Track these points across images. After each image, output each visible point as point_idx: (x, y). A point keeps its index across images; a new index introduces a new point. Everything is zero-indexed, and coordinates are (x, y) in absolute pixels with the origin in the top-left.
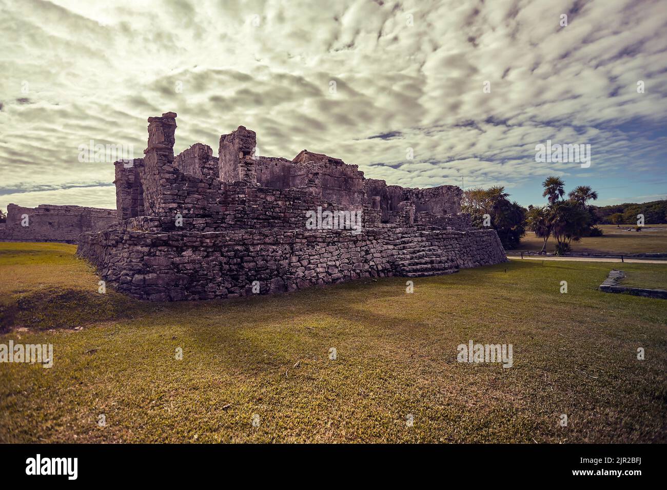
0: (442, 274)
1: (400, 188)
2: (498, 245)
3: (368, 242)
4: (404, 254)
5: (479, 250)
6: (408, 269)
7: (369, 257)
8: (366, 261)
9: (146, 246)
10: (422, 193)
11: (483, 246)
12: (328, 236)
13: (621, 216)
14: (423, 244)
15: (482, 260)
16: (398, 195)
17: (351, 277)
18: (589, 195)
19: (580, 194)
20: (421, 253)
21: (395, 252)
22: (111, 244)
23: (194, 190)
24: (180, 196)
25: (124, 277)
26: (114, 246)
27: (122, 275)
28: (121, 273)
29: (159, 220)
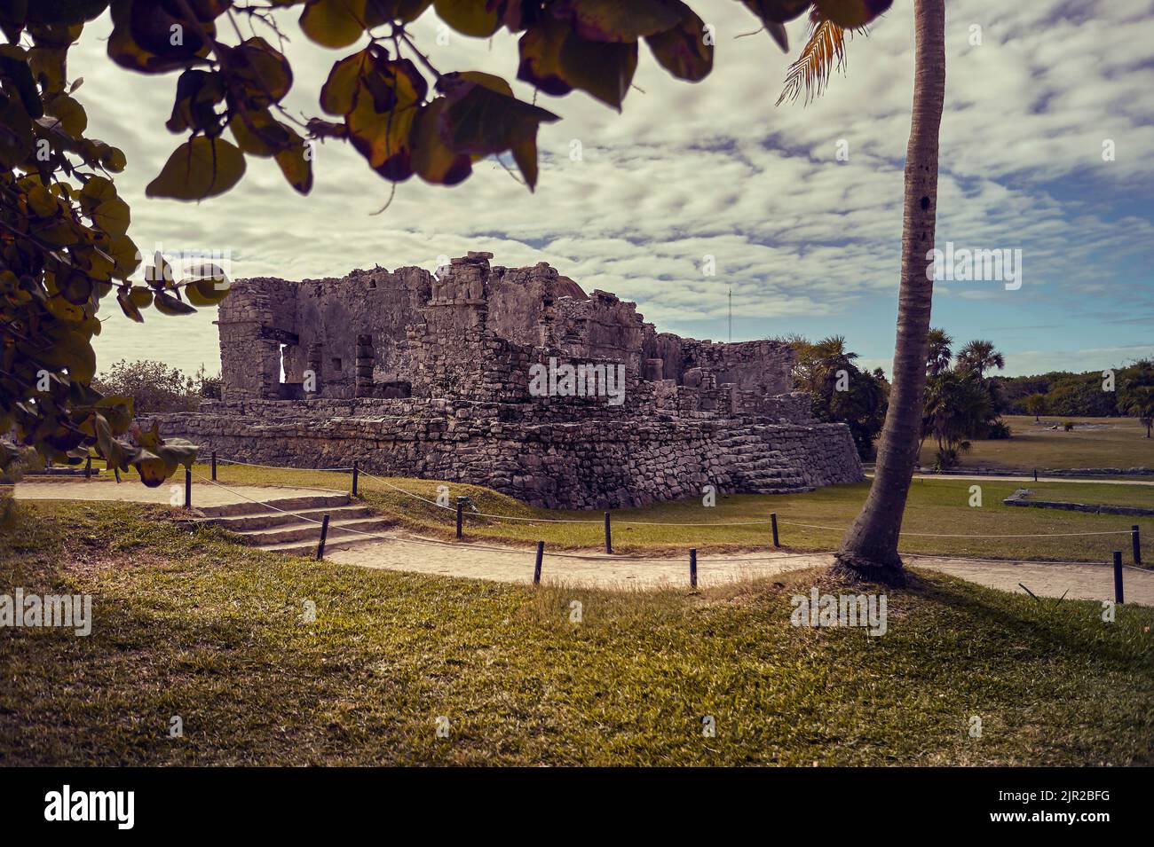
0: (798, 492)
1: (677, 338)
2: (852, 451)
3: (703, 442)
4: (743, 460)
5: (828, 458)
6: (757, 483)
7: (706, 463)
8: (704, 470)
9: (519, 441)
10: (720, 351)
11: (834, 453)
12: (661, 431)
13: (1041, 399)
14: (760, 445)
15: (833, 475)
16: (673, 351)
17: (690, 491)
18: (990, 360)
19: (976, 355)
20: (764, 460)
21: (733, 458)
22: (459, 438)
23: (516, 363)
24: (505, 372)
25: (499, 479)
26: (463, 440)
27: (494, 477)
28: (492, 475)
29: (498, 407)
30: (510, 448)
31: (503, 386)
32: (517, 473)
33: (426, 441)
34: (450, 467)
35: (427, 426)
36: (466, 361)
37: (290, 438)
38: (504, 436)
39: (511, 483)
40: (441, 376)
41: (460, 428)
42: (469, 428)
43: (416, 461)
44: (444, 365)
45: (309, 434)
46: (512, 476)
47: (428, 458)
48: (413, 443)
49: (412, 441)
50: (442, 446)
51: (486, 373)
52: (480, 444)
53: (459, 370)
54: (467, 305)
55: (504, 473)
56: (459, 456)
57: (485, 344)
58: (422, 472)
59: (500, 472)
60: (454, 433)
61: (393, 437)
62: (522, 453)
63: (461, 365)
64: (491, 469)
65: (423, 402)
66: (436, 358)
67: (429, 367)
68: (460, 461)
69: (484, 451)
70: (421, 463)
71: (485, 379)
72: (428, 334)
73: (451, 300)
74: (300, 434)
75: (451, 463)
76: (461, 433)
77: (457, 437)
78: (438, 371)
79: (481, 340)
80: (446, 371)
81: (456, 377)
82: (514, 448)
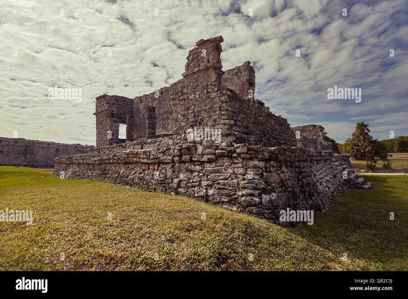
9: (263, 161)
22: (206, 160)
23: (241, 109)
24: (235, 113)
25: (248, 198)
26: (210, 161)
27: (243, 196)
28: (240, 193)
29: (235, 135)
30: (254, 167)
31: (235, 123)
32: (264, 191)
33: (180, 163)
34: (200, 185)
35: (180, 150)
36: (208, 107)
37: (108, 164)
38: (248, 156)
39: (261, 203)
40: (191, 120)
41: (207, 150)
42: (216, 150)
43: (172, 179)
44: (194, 112)
45: (115, 161)
46: (260, 195)
47: (182, 176)
48: (170, 165)
49: (169, 163)
50: (193, 166)
51: (223, 113)
52: (226, 164)
53: (204, 114)
54: (208, 68)
55: (252, 192)
56: (207, 175)
57: (221, 93)
58: (177, 189)
59: (248, 191)
60: (202, 155)
61: (157, 161)
62: (266, 172)
63: (205, 110)
64: (237, 187)
65: (180, 137)
66: (188, 109)
67: (183, 116)
68: (208, 180)
69: (230, 171)
70: (176, 181)
71: (223, 117)
72: (183, 94)
73: (197, 68)
74: (111, 161)
75: (200, 181)
76: (208, 155)
77: (205, 158)
78: (190, 117)
79: (218, 90)
80: (195, 116)
81: (201, 119)
82: (259, 167)
